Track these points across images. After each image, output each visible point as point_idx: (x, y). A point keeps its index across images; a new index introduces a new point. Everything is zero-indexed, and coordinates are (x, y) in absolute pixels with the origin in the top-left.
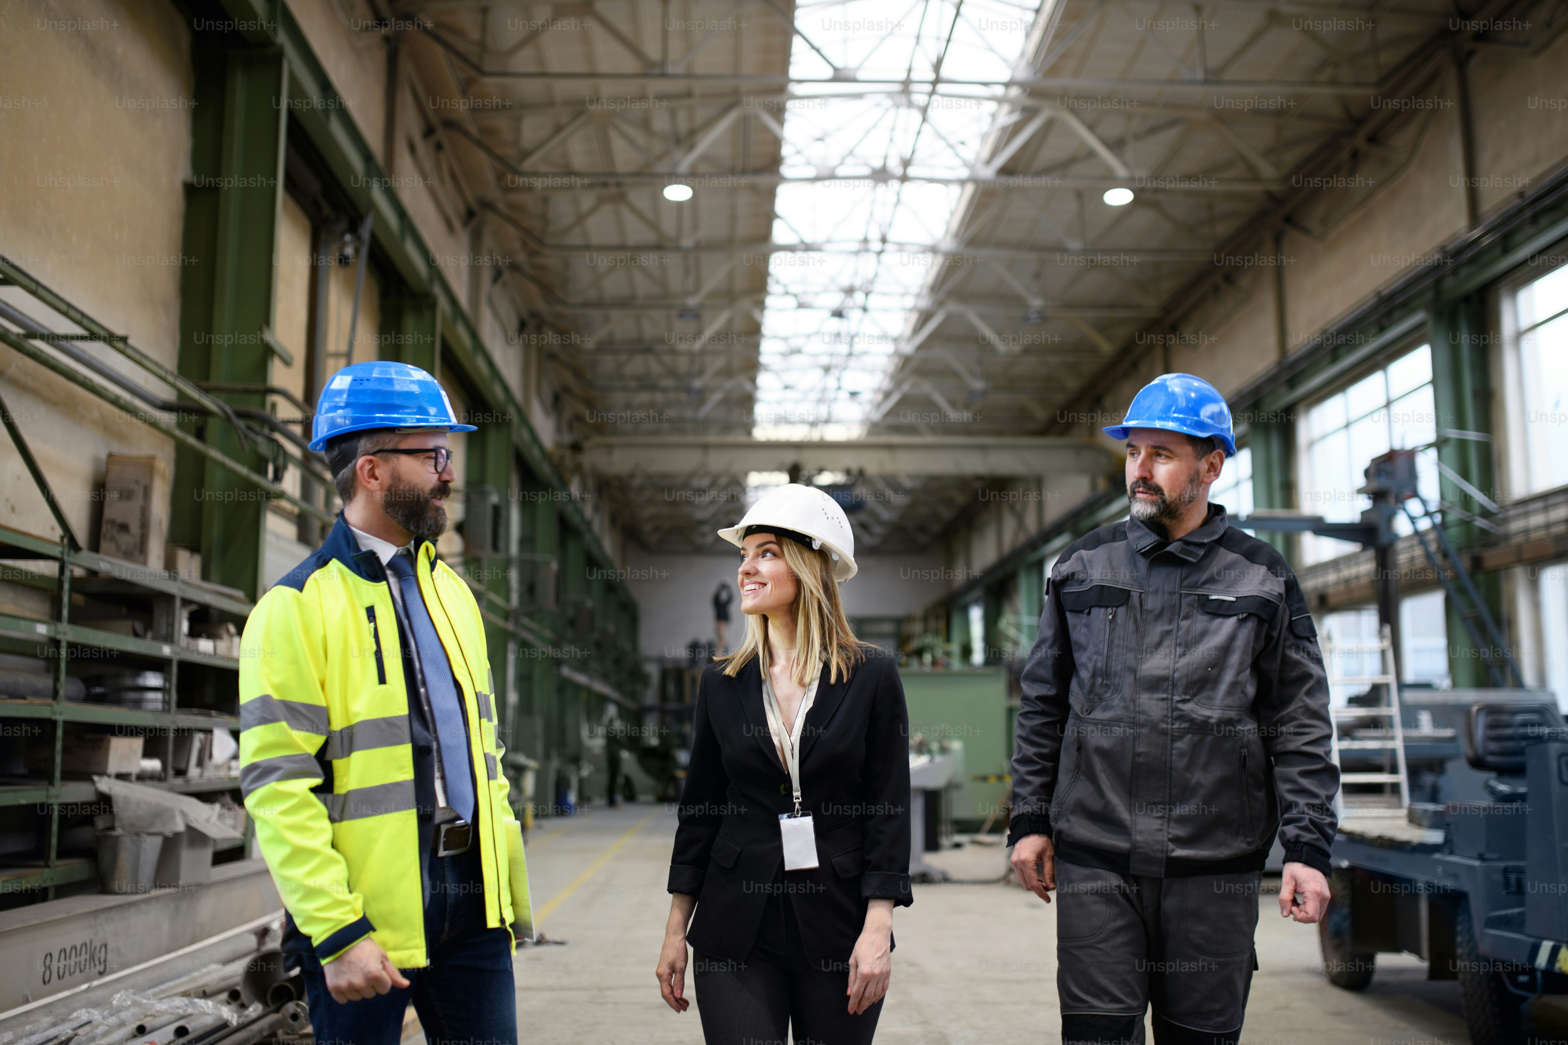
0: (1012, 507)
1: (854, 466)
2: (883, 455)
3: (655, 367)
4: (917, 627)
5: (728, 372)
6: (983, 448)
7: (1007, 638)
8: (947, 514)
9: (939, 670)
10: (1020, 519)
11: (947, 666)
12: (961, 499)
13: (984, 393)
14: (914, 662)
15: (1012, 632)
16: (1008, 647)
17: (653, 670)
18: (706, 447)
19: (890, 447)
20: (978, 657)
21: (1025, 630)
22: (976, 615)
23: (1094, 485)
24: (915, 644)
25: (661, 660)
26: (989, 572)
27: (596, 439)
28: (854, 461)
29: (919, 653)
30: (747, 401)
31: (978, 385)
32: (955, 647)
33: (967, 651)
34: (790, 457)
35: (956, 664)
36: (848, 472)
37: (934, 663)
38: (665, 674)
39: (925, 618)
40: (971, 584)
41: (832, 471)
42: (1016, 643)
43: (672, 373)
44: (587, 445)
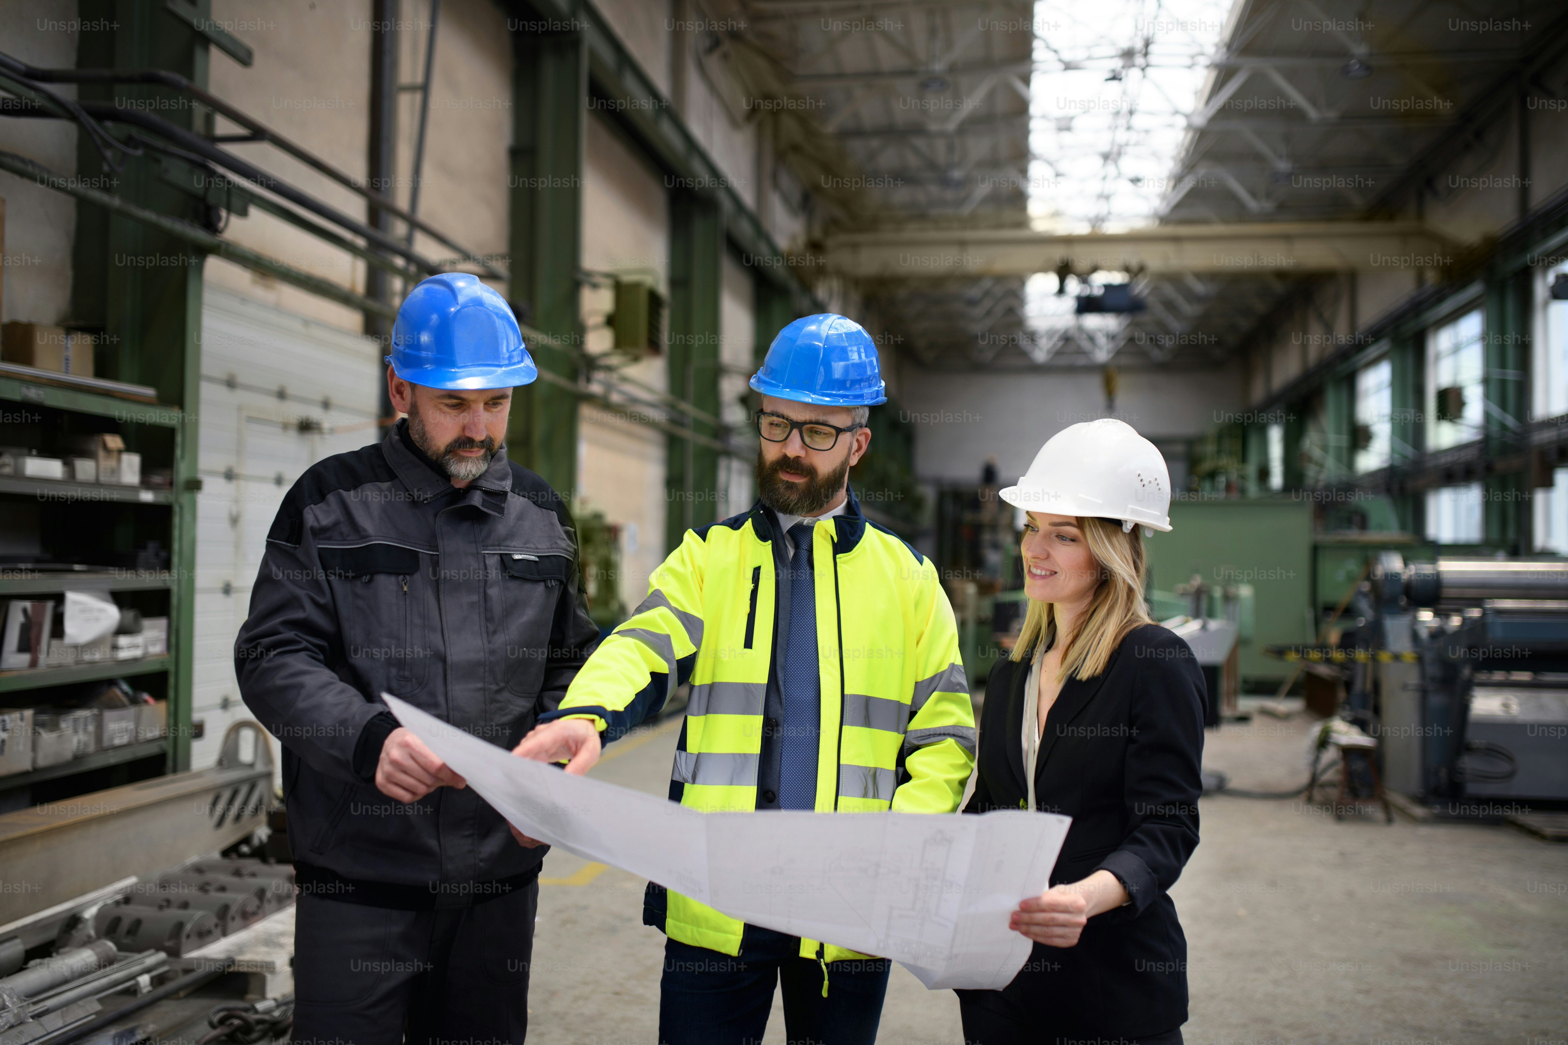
0: (1320, 316)
1: (1134, 262)
2: (1169, 249)
3: (913, 161)
4: (1210, 448)
5: (993, 163)
6: (1287, 238)
7: (1310, 459)
8: (1245, 324)
9: (1235, 496)
10: (1329, 329)
11: (1243, 491)
12: (1260, 307)
13: (1289, 176)
14: (1207, 485)
15: (1317, 453)
16: (1311, 472)
17: (929, 494)
18: (963, 244)
19: (1176, 239)
20: (1277, 480)
21: (1332, 452)
22: (1275, 436)
23: (1420, 280)
24: (1207, 466)
25: (938, 483)
26: (1292, 388)
27: (843, 238)
28: (1132, 255)
29: (1212, 475)
30: (1019, 199)
31: (1283, 166)
32: (1251, 469)
33: (1264, 474)
34: (1058, 253)
35: (1253, 489)
36: (1127, 269)
37: (1229, 487)
38: (942, 496)
39: (1220, 438)
40: (1270, 402)
41: (1109, 269)
42: (1321, 466)
43: (932, 165)
44: (830, 242)
